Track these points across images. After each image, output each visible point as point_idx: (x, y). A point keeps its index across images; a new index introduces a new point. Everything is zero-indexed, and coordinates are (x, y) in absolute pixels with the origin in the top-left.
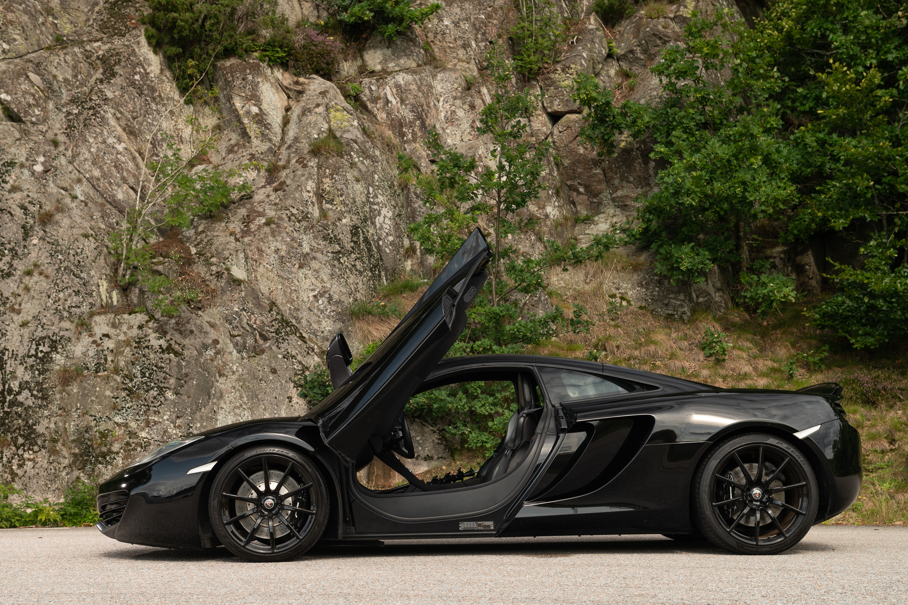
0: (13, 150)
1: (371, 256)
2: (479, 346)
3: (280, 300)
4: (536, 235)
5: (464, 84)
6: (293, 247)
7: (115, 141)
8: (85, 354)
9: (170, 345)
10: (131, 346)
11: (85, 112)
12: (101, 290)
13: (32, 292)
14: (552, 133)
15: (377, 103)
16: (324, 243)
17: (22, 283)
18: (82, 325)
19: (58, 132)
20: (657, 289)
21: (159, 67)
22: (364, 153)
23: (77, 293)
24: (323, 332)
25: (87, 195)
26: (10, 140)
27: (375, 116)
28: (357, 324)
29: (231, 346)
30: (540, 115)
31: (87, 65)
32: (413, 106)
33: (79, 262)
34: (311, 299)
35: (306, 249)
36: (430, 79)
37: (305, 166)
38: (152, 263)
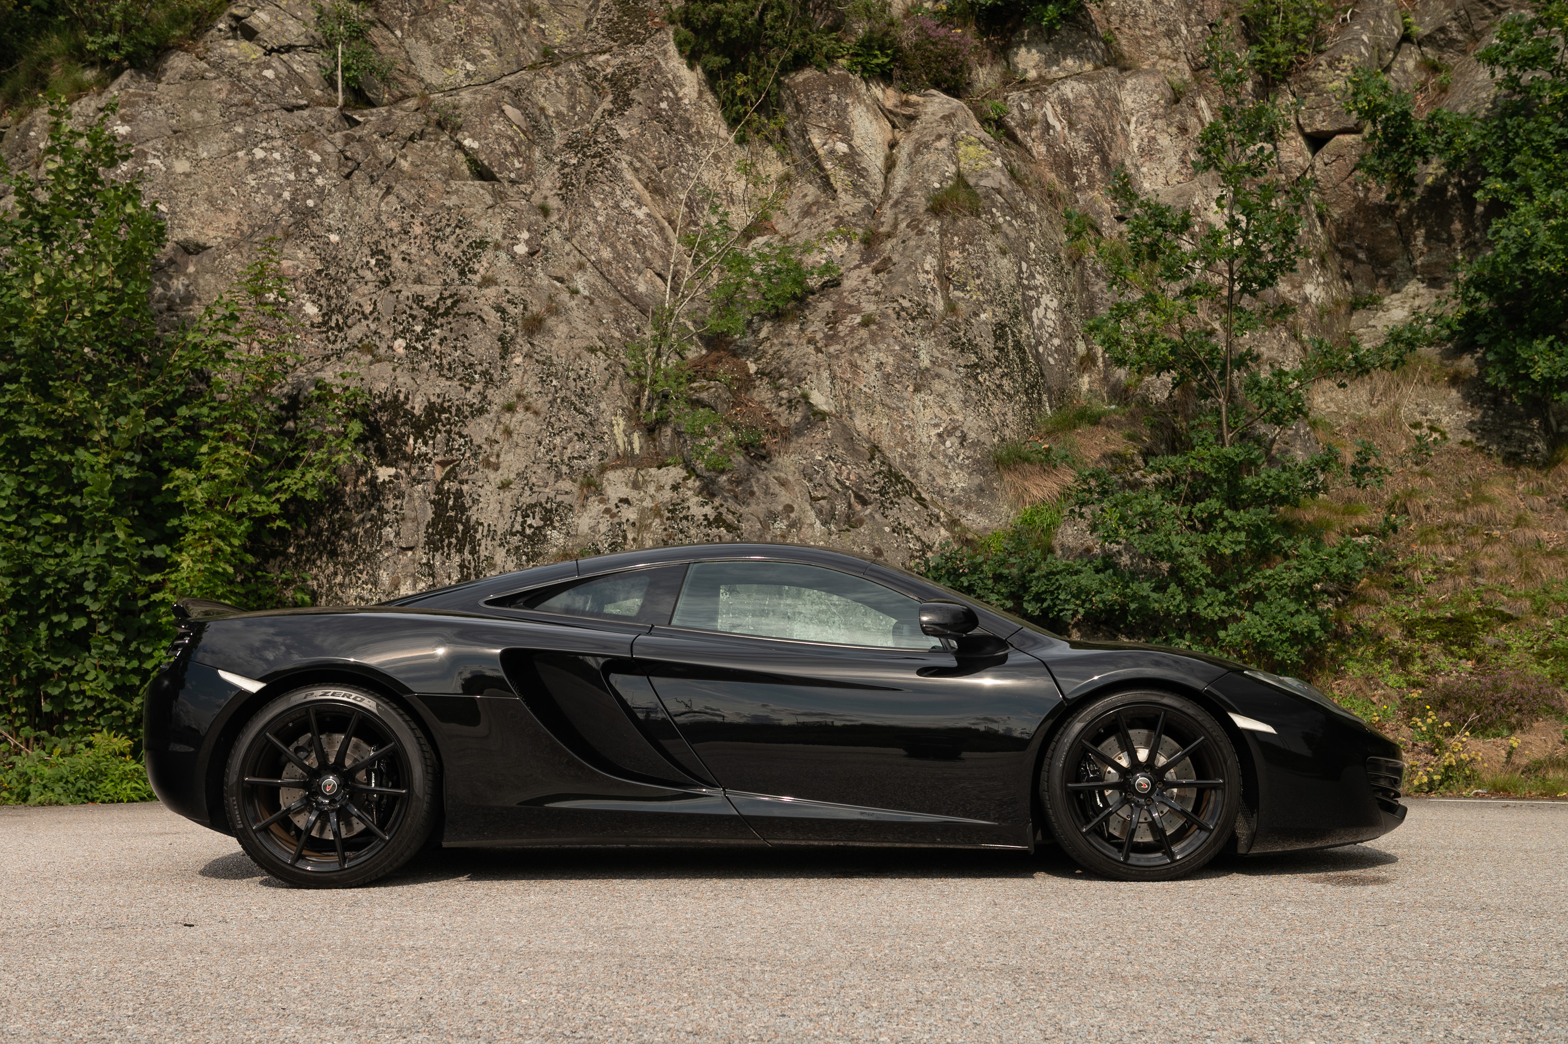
0: (483, 223)
1: (1025, 370)
2: (1202, 511)
3: (886, 442)
4: (1288, 329)
5: (1168, 94)
6: (904, 360)
7: (633, 204)
8: (593, 529)
9: (720, 514)
10: (661, 516)
11: (588, 162)
12: (616, 432)
13: (515, 436)
14: (1312, 167)
15: (1031, 130)
16: (953, 351)
17: (500, 423)
18: (589, 485)
19: (549, 193)
20: (1491, 413)
21: (696, 89)
22: (1012, 209)
23: (581, 437)
24: (952, 491)
25: (593, 287)
26: (478, 209)
27: (1029, 151)
28: (1007, 478)
29: (812, 514)
30: (1292, 138)
31: (589, 90)
32: (1089, 132)
33: (583, 389)
34: (934, 440)
35: (925, 362)
36: (1114, 89)
37: (921, 233)
38: (691, 389)
